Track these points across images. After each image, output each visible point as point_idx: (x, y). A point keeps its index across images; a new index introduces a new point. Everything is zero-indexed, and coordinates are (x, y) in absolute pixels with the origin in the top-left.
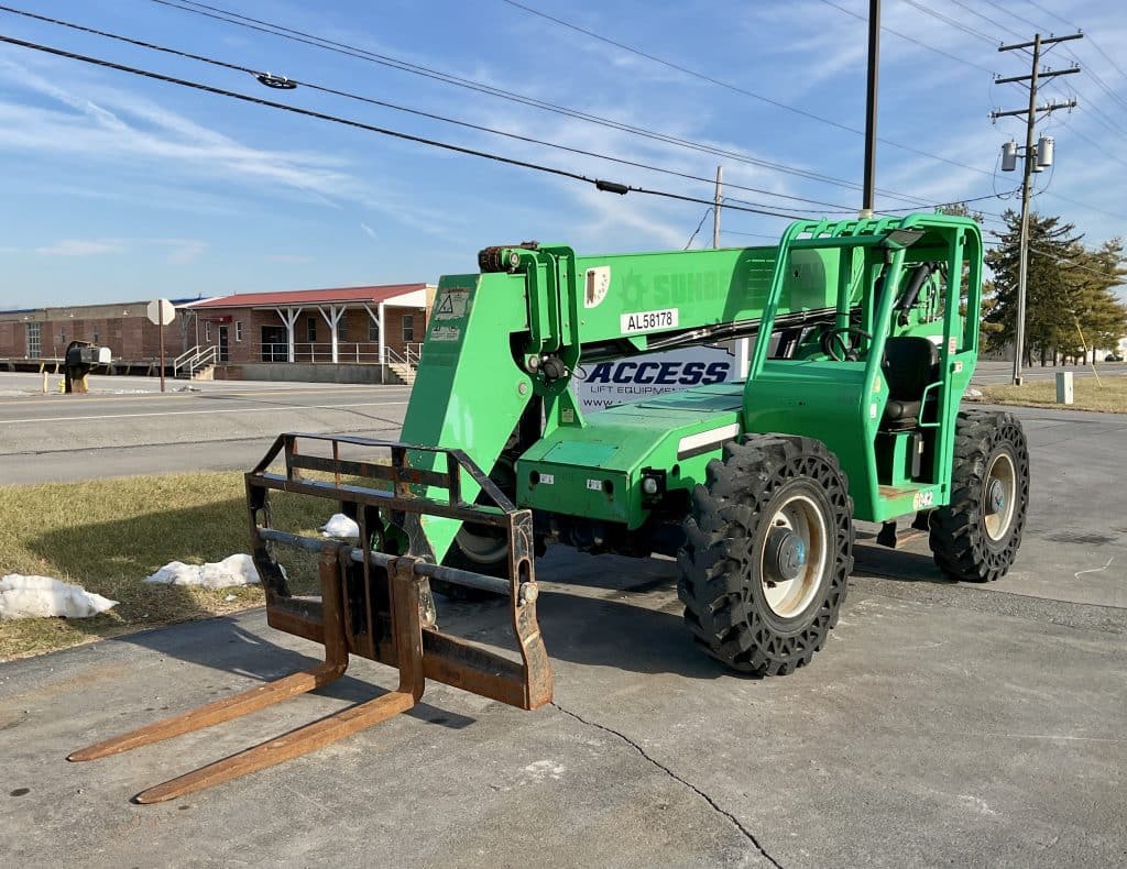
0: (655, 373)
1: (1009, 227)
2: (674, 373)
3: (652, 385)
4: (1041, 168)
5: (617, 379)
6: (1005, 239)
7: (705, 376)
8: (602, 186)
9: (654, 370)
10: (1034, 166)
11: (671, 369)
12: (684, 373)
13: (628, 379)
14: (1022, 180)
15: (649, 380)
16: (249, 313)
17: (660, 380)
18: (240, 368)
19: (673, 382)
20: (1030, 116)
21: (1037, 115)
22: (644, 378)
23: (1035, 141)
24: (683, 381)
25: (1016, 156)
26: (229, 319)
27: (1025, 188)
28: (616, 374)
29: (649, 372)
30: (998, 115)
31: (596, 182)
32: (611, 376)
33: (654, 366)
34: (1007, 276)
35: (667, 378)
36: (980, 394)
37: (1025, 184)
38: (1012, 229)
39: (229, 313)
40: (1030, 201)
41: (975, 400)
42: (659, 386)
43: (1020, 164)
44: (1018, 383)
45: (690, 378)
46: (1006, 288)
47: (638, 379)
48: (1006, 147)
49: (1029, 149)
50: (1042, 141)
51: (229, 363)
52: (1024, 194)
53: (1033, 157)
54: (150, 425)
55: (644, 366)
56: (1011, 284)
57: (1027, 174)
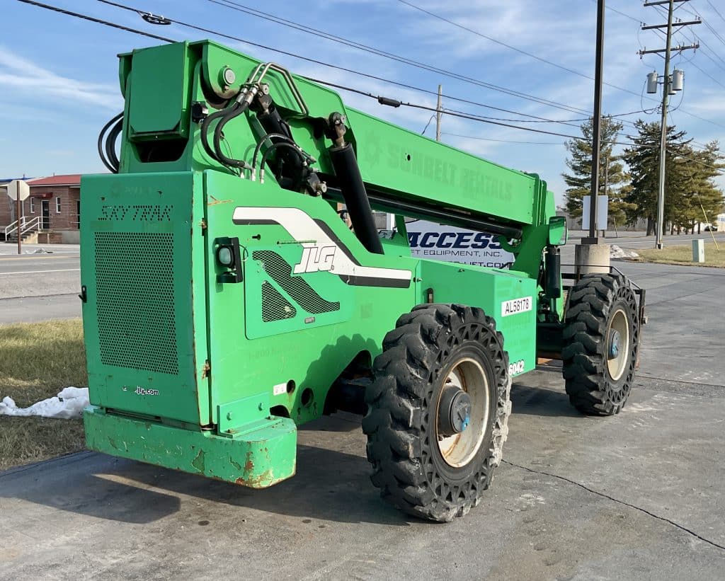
0: (453, 240)
1: (640, 132)
2: (468, 240)
3: (450, 249)
4: (675, 92)
5: (423, 244)
6: (637, 141)
7: (491, 242)
8: (382, 101)
9: (453, 238)
10: (670, 91)
11: (465, 238)
12: (475, 240)
13: (432, 245)
14: (661, 100)
15: (448, 245)
16: (67, 190)
17: (457, 245)
18: (60, 234)
19: (467, 246)
20: (667, 54)
21: (672, 54)
22: (444, 244)
23: (670, 72)
24: (474, 246)
25: (657, 83)
26: (50, 196)
27: (664, 106)
28: (422, 240)
29: (448, 240)
30: (644, 53)
31: (378, 98)
32: (419, 243)
33: (452, 235)
34: (638, 168)
35: (462, 244)
36: (637, 255)
37: (664, 102)
38: (642, 134)
39: (50, 190)
40: (668, 116)
41: (636, 260)
42: (456, 250)
43: (660, 89)
44: (660, 248)
45: (480, 244)
46: (637, 178)
47: (440, 245)
48: (650, 76)
49: (666, 77)
50: (676, 72)
51: (51, 230)
52: (663, 110)
53: (669, 84)
54: (52, 279)
55: (444, 235)
56: (641, 175)
57: (665, 96)
